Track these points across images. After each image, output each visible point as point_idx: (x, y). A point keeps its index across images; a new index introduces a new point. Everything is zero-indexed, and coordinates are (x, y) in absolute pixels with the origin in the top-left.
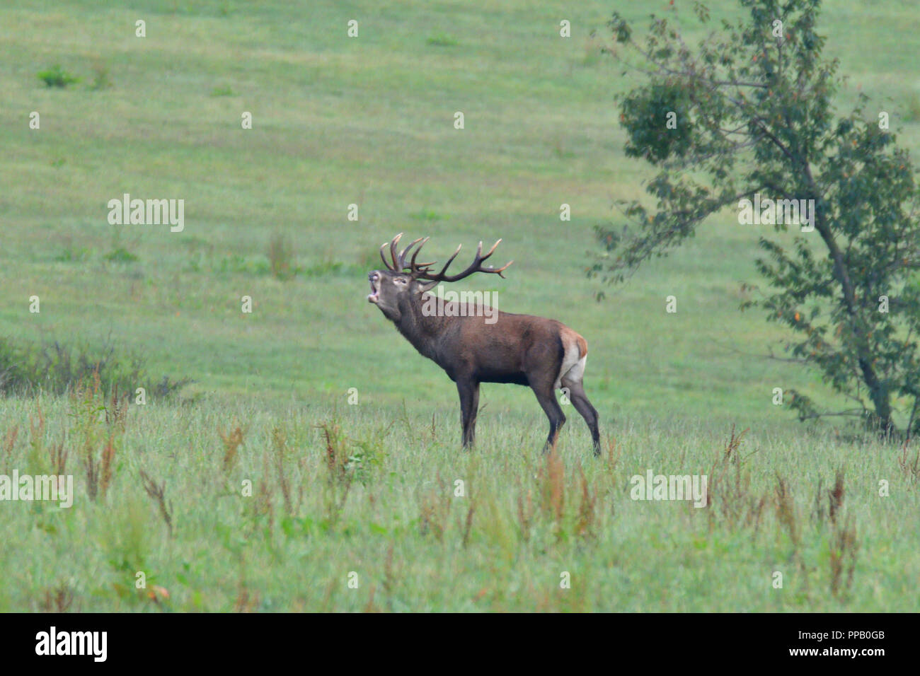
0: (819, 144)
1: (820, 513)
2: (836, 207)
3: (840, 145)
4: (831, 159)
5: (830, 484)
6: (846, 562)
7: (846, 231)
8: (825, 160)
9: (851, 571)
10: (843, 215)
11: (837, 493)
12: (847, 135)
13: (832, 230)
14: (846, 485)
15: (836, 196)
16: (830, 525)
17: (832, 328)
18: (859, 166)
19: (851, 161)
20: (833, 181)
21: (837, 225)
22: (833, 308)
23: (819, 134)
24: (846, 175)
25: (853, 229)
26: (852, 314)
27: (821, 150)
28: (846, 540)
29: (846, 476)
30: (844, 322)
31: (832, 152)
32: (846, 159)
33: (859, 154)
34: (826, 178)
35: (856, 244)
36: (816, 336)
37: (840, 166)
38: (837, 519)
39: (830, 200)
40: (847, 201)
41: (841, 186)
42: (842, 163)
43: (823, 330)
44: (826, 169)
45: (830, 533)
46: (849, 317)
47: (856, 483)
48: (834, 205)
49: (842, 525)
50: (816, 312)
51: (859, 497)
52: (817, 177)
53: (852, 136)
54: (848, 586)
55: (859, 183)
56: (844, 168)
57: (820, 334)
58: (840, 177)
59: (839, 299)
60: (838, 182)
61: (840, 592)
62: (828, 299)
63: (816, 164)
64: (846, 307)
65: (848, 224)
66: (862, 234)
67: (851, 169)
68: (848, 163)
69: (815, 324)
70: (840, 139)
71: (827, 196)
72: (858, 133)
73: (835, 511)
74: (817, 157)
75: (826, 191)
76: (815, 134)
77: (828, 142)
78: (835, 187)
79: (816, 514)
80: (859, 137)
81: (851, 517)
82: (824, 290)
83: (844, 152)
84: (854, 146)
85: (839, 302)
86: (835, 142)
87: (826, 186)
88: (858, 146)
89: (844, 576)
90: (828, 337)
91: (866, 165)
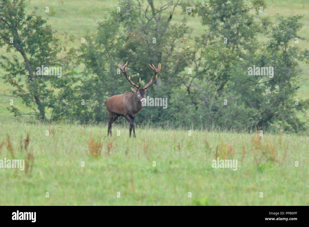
0: (21, 24)
1: (22, 147)
2: (26, 45)
3: (28, 24)
4: (25, 29)
5: (25, 138)
6: (30, 164)
7: (30, 52)
8: (23, 29)
9: (32, 167)
10: (29, 47)
11: (27, 141)
12: (30, 21)
13: (25, 53)
14: (31, 138)
15: (27, 41)
16: (25, 151)
17: (25, 86)
18: (34, 31)
19: (32, 29)
20: (26, 36)
21: (27, 50)
23: (21, 20)
24: (30, 34)
25: (32, 52)
26: (32, 80)
27: (22, 25)
28: (30, 157)
29: (30, 135)
30: (30, 83)
31: (25, 26)
32: (30, 29)
33: (34, 27)
34: (24, 35)
35: (33, 57)
36: (20, 88)
37: (28, 31)
38: (28, 149)
39: (25, 42)
40: (30, 43)
41: (28, 37)
42: (29, 30)
43: (22, 86)
44: (23, 32)
45: (25, 154)
46: (31, 82)
47: (33, 137)
48: (26, 44)
49: (29, 151)
50: (20, 80)
51: (34, 142)
52: (20, 35)
53: (32, 21)
54: (31, 172)
55: (34, 36)
56: (29, 32)
57: (21, 87)
58: (28, 35)
59: (28, 75)
60: (27, 36)
61: (28, 174)
62: (24, 76)
63: (20, 30)
64: (30, 78)
65: (31, 50)
66: (36, 54)
67: (32, 32)
68: (30, 30)
69: (20, 84)
70: (28, 22)
71: (23, 41)
72: (34, 20)
73: (27, 147)
74: (20, 28)
75: (23, 39)
76: (19, 20)
77: (24, 23)
78: (26, 38)
79: (20, 148)
80: (34, 21)
81: (32, 149)
82: (22, 73)
83: (29, 26)
84: (32, 24)
85: (27, 77)
86: (26, 23)
87: (23, 37)
88: (34, 24)
89: (30, 168)
90: (25, 88)
91: (37, 31)
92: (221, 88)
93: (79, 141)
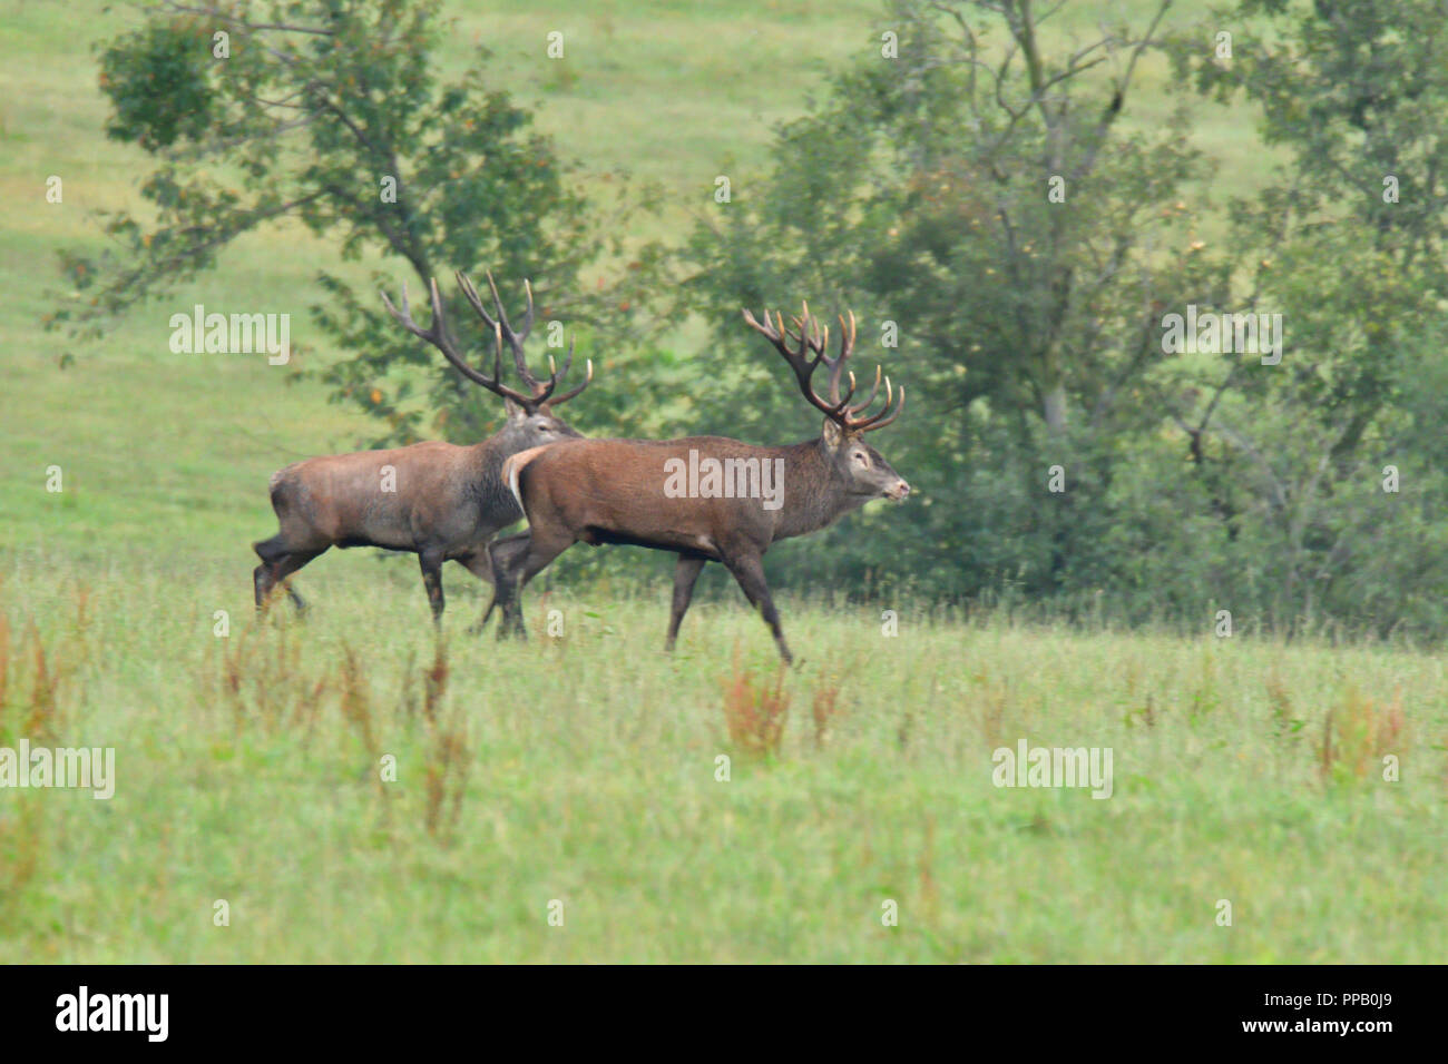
0: (412, 125)
1: (411, 705)
2: (438, 225)
3: (445, 126)
4: (431, 149)
5: (426, 661)
6: (450, 783)
7: (454, 261)
8: (422, 151)
9: (458, 797)
10: (450, 238)
11: (438, 675)
12: (457, 112)
13: (432, 261)
14: (453, 662)
15: (440, 208)
16: (427, 725)
17: (430, 415)
18: (475, 161)
19: (463, 154)
20: (435, 184)
21: (439, 252)
22: (432, 383)
23: (413, 108)
24: (455, 174)
25: (464, 258)
26: (462, 393)
27: (416, 135)
28: (451, 750)
29: (451, 649)
30: (450, 406)
31: (433, 137)
32: (455, 150)
33: (476, 142)
34: (425, 178)
36: (404, 427)
37: (445, 160)
38: (439, 715)
39: (429, 214)
40: (455, 215)
41: (448, 190)
42: (449, 156)
43: (416, 418)
44: (424, 165)
45: (427, 735)
46: (456, 399)
47: (466, 658)
48: (435, 221)
49: (444, 725)
50: (404, 390)
51: (471, 681)
52: (409, 177)
53: (464, 114)
54: (454, 821)
55: (474, 187)
56: (452, 164)
57: (411, 425)
58: (447, 177)
59: (441, 369)
60: (442, 184)
61: (441, 830)
62: (424, 370)
63: (408, 156)
64: (451, 382)
65: (457, 252)
66: (479, 267)
67: (462, 166)
68: (457, 156)
69: (404, 408)
70: (446, 118)
71: (424, 207)
72: (475, 109)
73: (436, 703)
74: (409, 145)
75: (423, 198)
76: (406, 109)
77: (427, 123)
78: (436, 194)
79: (404, 708)
80: (476, 114)
81: (459, 712)
82: (417, 356)
83: (453, 138)
84: (467, 128)
85: (441, 374)
86: (439, 122)
87: (425, 190)
88: (474, 128)
89: (447, 804)
90: (423, 429)
91: (487, 161)
92: (1350, 443)
93: (682, 681)
